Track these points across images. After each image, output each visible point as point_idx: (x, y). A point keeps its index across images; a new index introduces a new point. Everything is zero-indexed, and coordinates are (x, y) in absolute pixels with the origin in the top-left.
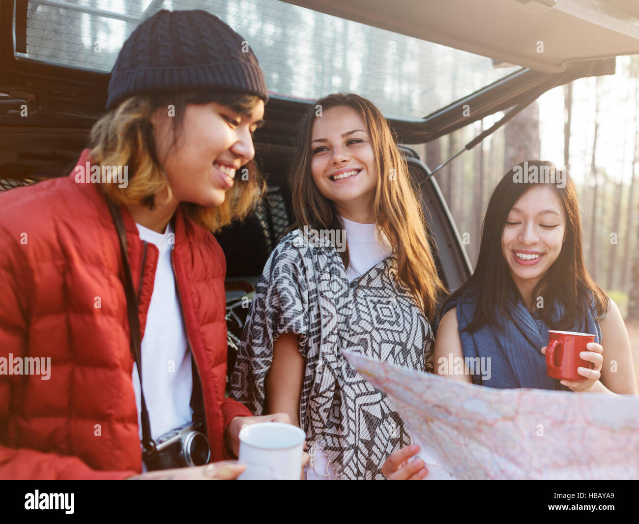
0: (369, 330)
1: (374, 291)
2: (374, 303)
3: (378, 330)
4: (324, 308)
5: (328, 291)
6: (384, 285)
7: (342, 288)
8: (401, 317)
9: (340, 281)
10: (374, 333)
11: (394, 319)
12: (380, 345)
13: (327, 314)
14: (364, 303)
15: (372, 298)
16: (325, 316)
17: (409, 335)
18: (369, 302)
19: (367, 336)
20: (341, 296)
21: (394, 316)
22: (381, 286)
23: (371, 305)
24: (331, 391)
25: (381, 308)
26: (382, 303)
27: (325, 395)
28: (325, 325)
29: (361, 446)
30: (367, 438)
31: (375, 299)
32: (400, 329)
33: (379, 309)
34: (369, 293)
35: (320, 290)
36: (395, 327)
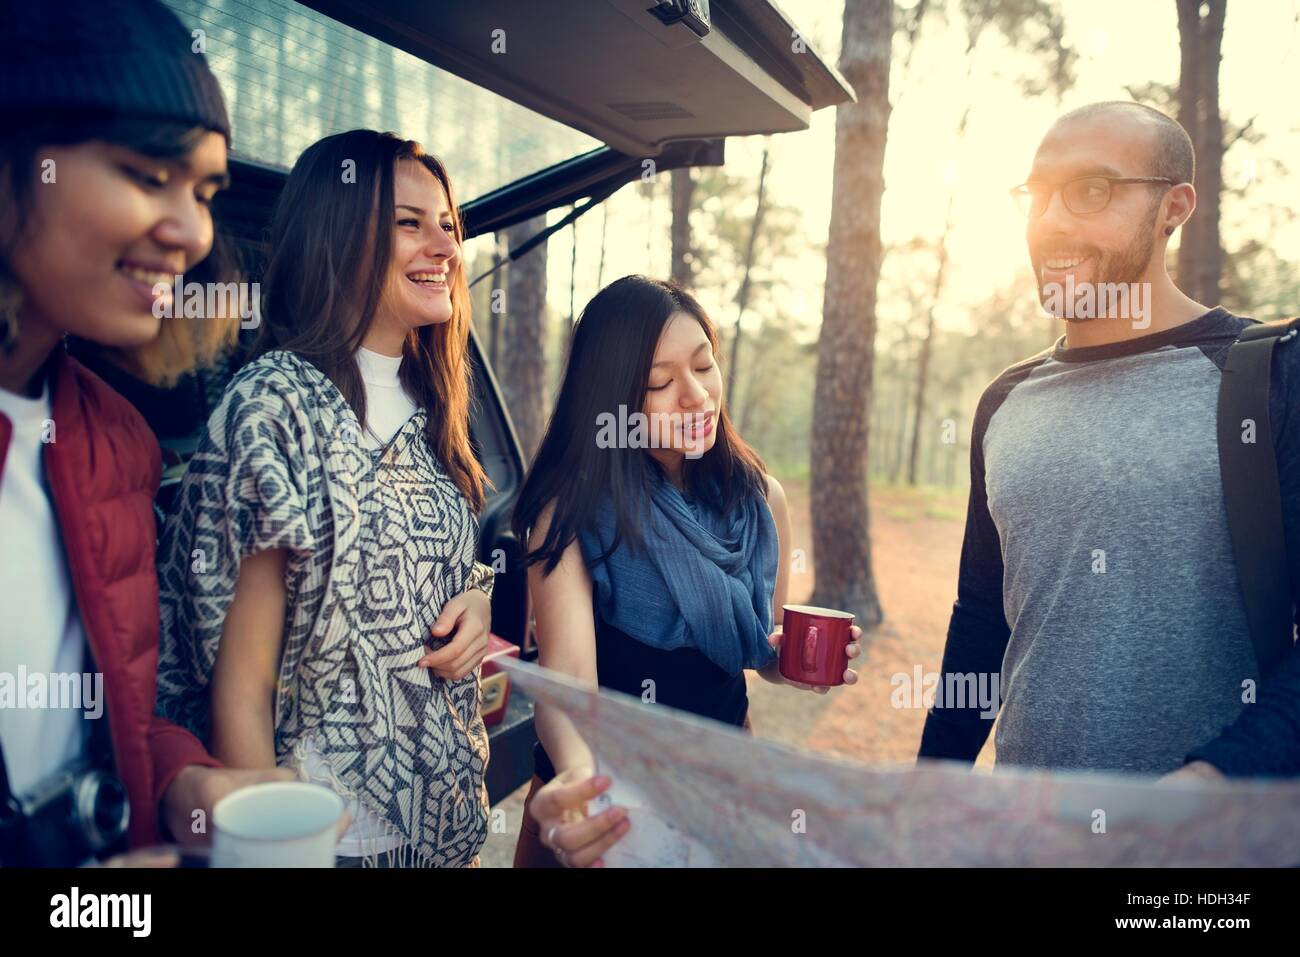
0: (402, 542)
1: (402, 472)
2: (407, 493)
3: (414, 539)
4: (339, 502)
5: (344, 471)
6: (415, 461)
7: (362, 465)
8: (447, 516)
9: (359, 454)
10: (410, 546)
11: (436, 520)
12: (415, 565)
13: (345, 513)
14: (393, 495)
15: (403, 485)
16: (342, 517)
17: (456, 545)
18: (399, 493)
19: (398, 552)
20: (362, 480)
21: (437, 515)
22: (412, 463)
23: (403, 497)
24: (342, 650)
25: (418, 502)
26: (417, 493)
27: (330, 657)
28: (342, 533)
29: (401, 737)
30: (410, 724)
31: (408, 487)
32: (445, 536)
33: (415, 503)
34: (395, 475)
35: (330, 470)
36: (439, 534)
